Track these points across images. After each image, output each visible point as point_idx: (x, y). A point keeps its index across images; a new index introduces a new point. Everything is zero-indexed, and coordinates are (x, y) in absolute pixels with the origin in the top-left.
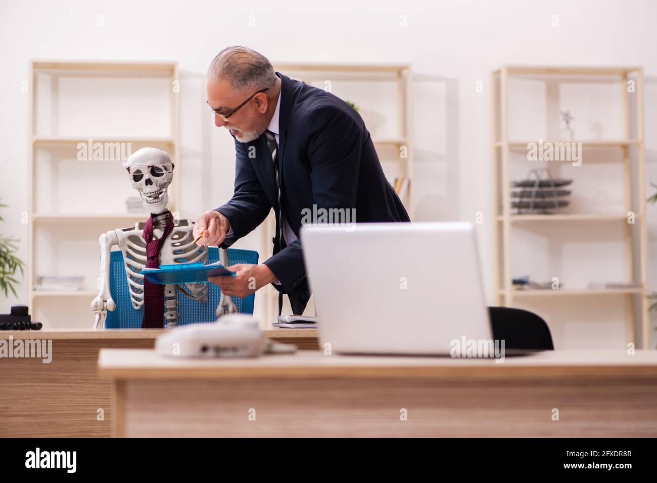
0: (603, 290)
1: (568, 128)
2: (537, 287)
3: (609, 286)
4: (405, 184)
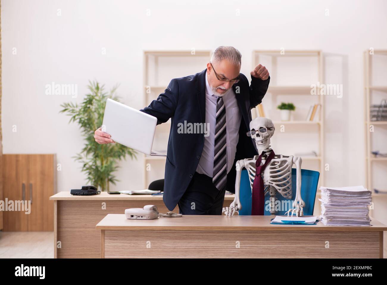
2: (382, 155)
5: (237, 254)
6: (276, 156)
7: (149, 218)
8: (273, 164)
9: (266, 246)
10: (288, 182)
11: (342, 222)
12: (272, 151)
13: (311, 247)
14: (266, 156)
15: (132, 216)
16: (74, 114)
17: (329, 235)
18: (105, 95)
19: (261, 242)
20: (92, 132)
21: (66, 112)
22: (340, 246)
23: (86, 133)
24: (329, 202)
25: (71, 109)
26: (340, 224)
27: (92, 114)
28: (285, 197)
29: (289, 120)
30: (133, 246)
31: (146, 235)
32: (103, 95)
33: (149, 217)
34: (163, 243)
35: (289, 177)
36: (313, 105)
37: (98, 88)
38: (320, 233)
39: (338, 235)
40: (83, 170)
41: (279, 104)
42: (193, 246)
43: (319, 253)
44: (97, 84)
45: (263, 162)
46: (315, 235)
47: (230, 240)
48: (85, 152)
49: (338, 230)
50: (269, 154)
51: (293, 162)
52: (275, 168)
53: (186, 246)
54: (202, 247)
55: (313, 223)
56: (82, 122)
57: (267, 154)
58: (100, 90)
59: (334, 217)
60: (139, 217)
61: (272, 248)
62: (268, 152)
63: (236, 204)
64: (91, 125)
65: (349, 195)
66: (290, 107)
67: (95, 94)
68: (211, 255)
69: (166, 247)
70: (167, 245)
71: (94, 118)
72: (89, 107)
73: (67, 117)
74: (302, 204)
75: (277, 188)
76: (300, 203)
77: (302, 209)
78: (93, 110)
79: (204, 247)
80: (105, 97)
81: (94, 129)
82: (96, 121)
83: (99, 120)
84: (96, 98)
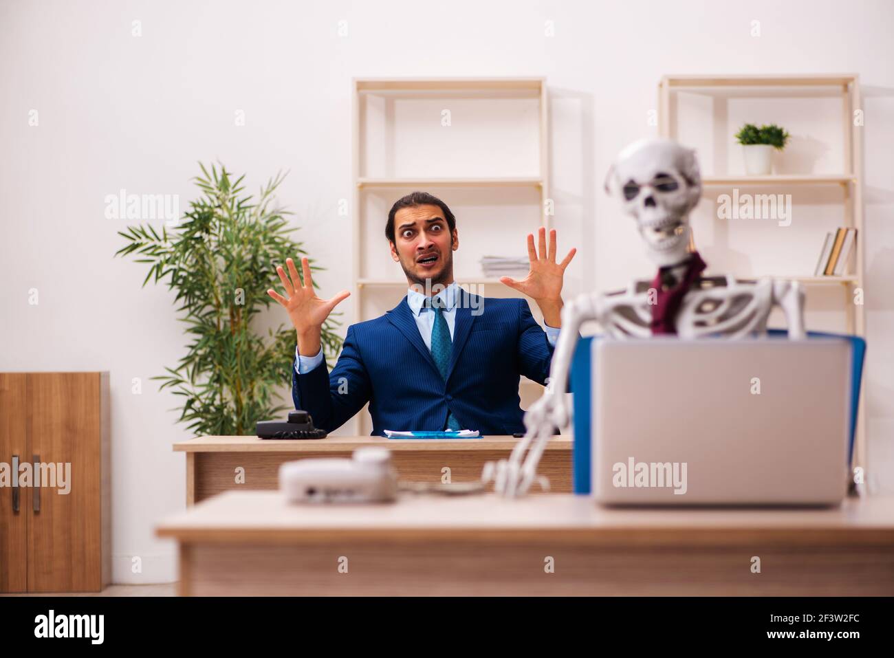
4: (850, 233)
16: (158, 260)
18: (242, 206)
20: (209, 308)
21: (135, 254)
23: (192, 313)
25: (151, 244)
27: (209, 261)
32: (239, 204)
36: (834, 229)
37: (224, 185)
40: (183, 417)
44: (225, 175)
48: (191, 367)
56: (180, 281)
58: (231, 190)
64: (206, 291)
67: (216, 203)
71: (213, 270)
72: (200, 240)
73: (136, 267)
78: (212, 247)
80: (245, 208)
81: (214, 302)
82: (221, 278)
83: (227, 275)
84: (219, 211)
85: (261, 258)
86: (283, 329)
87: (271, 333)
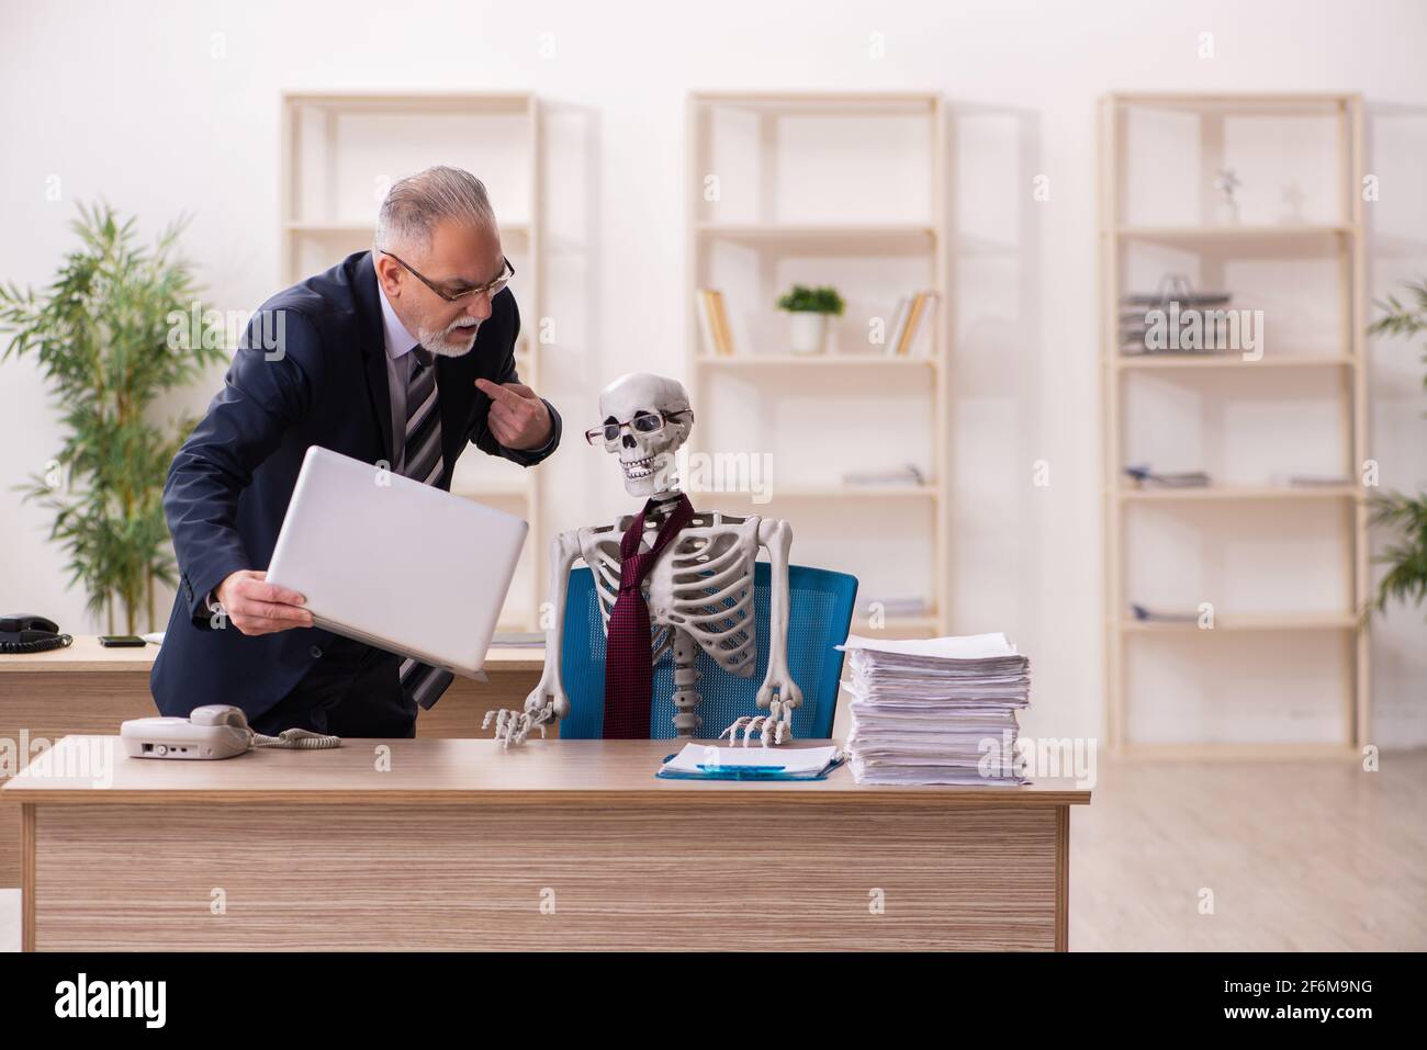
0: (1284, 489)
1: (1231, 202)
2: (1161, 481)
3: (1298, 482)
4: (931, 300)
5: (528, 891)
6: (699, 516)
7: (211, 754)
8: (688, 546)
9: (637, 860)
10: (741, 614)
11: (921, 770)
12: (681, 499)
13: (801, 863)
14: (659, 518)
15: (148, 747)
16: (21, 328)
17: (869, 821)
18: (136, 257)
19: (621, 844)
20: (89, 392)
22: (910, 860)
23: (66, 398)
24: (871, 698)
25: (11, 307)
26: (912, 778)
27: (90, 329)
28: (729, 668)
29: (821, 349)
30: (143, 863)
31: (189, 821)
32: (129, 257)
33: (210, 751)
34: (256, 851)
35: (743, 594)
36: (909, 294)
37: (109, 230)
38: (836, 813)
39: (903, 817)
40: (54, 537)
41: (785, 290)
42: (367, 862)
43: (835, 885)
44: (109, 215)
45: (650, 538)
46: (818, 820)
47: (503, 839)
48: (66, 469)
49: (903, 802)
50: (672, 508)
51: (758, 542)
52: (694, 562)
53: (339, 863)
54: (400, 867)
55: (814, 775)
56: (53, 355)
57: (666, 509)
58: (117, 237)
59: (891, 754)
60: (173, 750)
61: (659, 869)
62: (667, 502)
63: (548, 696)
64: (86, 368)
65: (947, 672)
66: (825, 303)
67: (99, 254)
68: (433, 895)
69: (266, 864)
70: (270, 860)
71: (96, 342)
72: (79, 302)
74: (790, 698)
75: (700, 634)
76: (783, 693)
77: (788, 714)
78: (93, 312)
79: (408, 866)
80: (136, 262)
81: (96, 382)
82: (105, 353)
83: (113, 350)
84: (103, 265)
85: (158, 328)
86: (190, 417)
87: (171, 422)
